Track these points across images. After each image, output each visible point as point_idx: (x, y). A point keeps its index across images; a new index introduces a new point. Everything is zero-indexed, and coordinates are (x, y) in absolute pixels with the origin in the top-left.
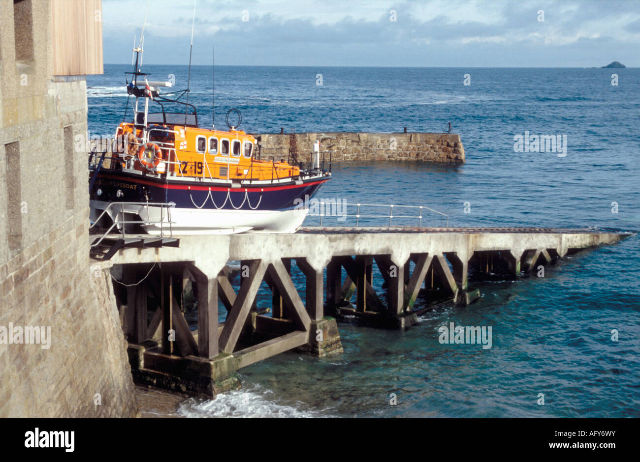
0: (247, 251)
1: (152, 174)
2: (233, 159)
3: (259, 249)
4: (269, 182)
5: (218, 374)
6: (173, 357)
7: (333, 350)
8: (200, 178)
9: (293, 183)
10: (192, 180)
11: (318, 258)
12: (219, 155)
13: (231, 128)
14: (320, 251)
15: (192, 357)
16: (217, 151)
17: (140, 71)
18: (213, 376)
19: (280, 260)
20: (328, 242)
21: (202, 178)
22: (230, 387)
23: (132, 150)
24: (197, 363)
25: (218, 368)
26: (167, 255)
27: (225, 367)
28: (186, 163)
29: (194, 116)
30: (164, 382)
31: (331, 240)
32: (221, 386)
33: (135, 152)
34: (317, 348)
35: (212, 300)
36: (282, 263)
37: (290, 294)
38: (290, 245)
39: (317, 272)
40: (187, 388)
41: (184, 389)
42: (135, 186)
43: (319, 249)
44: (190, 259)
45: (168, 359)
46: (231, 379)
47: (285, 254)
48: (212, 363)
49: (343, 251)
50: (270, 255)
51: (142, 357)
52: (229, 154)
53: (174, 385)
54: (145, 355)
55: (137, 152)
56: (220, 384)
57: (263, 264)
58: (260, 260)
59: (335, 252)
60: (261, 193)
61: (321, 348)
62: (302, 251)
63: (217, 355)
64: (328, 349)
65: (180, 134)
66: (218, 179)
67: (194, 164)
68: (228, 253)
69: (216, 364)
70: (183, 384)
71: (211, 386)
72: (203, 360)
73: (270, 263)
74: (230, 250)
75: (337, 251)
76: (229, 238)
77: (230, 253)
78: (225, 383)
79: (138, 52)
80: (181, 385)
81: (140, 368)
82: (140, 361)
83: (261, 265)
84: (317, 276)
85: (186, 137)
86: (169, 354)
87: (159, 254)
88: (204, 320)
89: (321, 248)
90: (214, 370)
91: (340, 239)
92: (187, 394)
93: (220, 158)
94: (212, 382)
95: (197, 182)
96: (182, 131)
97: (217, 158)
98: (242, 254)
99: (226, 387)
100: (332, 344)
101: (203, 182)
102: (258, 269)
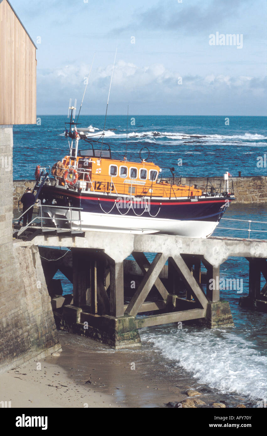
0: (149, 246)
1: (72, 189)
2: (139, 182)
3: (160, 245)
4: (168, 199)
5: (121, 327)
6: (97, 316)
7: (225, 324)
8: (108, 193)
9: (189, 201)
10: (102, 194)
11: (215, 256)
12: (128, 178)
13: (142, 160)
14: (217, 252)
15: (106, 316)
16: (126, 176)
17: (73, 121)
18: (116, 328)
19: (179, 254)
20: (225, 246)
21: (110, 193)
22: (130, 337)
23: (61, 173)
24: (108, 319)
25: (121, 324)
26: (81, 243)
27: (127, 324)
28: (100, 183)
29: (109, 151)
30: (89, 332)
31: (226, 244)
32: (123, 336)
33: (62, 174)
34: (211, 321)
35: (119, 278)
36: (181, 257)
37: (188, 280)
38: (188, 245)
39: (214, 267)
40: (102, 336)
41: (100, 337)
42: (63, 197)
43: (216, 250)
44: (100, 247)
45: (93, 317)
46: (131, 333)
47: (184, 251)
48: (116, 320)
49: (239, 253)
50: (170, 250)
51: (79, 315)
52: (137, 178)
53: (95, 334)
54: (81, 314)
55: (64, 174)
56: (122, 334)
57: (164, 257)
58: (161, 254)
59: (231, 254)
60: (160, 206)
61: (214, 321)
62: (199, 251)
63: (123, 315)
64: (220, 323)
65: (96, 163)
66: (127, 194)
67: (107, 184)
68: (133, 246)
69: (119, 320)
70: (100, 334)
71: (115, 335)
72: (112, 317)
73: (170, 256)
74: (134, 244)
75: (233, 252)
76: (134, 236)
77: (134, 246)
78: (126, 335)
79: (72, 110)
80: (98, 334)
81: (77, 323)
82: (78, 318)
83: (162, 256)
84: (213, 270)
85: (101, 165)
86: (94, 314)
87: (75, 242)
88: (113, 291)
89: (218, 249)
90: (117, 325)
91: (236, 244)
92: (102, 340)
93: (129, 181)
94: (115, 332)
95: (105, 196)
96: (98, 161)
97: (126, 180)
98: (145, 248)
99: (127, 337)
100: (224, 320)
101: (110, 196)
102: (160, 260)
